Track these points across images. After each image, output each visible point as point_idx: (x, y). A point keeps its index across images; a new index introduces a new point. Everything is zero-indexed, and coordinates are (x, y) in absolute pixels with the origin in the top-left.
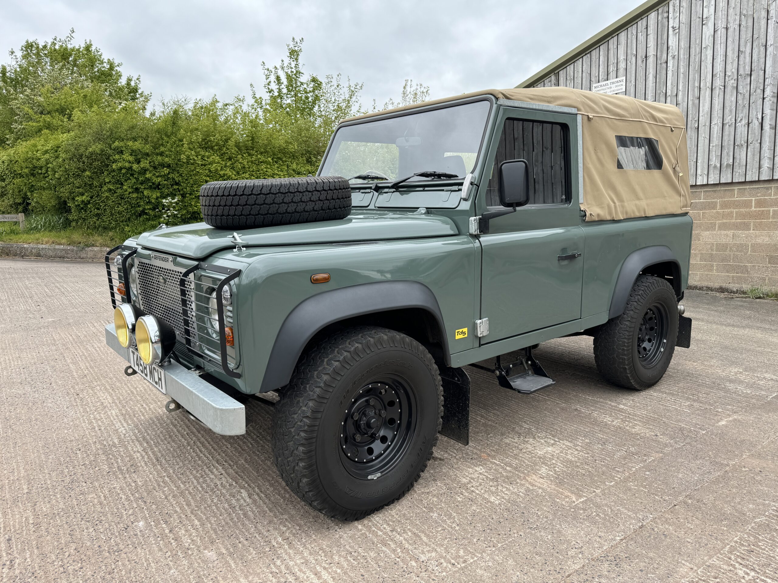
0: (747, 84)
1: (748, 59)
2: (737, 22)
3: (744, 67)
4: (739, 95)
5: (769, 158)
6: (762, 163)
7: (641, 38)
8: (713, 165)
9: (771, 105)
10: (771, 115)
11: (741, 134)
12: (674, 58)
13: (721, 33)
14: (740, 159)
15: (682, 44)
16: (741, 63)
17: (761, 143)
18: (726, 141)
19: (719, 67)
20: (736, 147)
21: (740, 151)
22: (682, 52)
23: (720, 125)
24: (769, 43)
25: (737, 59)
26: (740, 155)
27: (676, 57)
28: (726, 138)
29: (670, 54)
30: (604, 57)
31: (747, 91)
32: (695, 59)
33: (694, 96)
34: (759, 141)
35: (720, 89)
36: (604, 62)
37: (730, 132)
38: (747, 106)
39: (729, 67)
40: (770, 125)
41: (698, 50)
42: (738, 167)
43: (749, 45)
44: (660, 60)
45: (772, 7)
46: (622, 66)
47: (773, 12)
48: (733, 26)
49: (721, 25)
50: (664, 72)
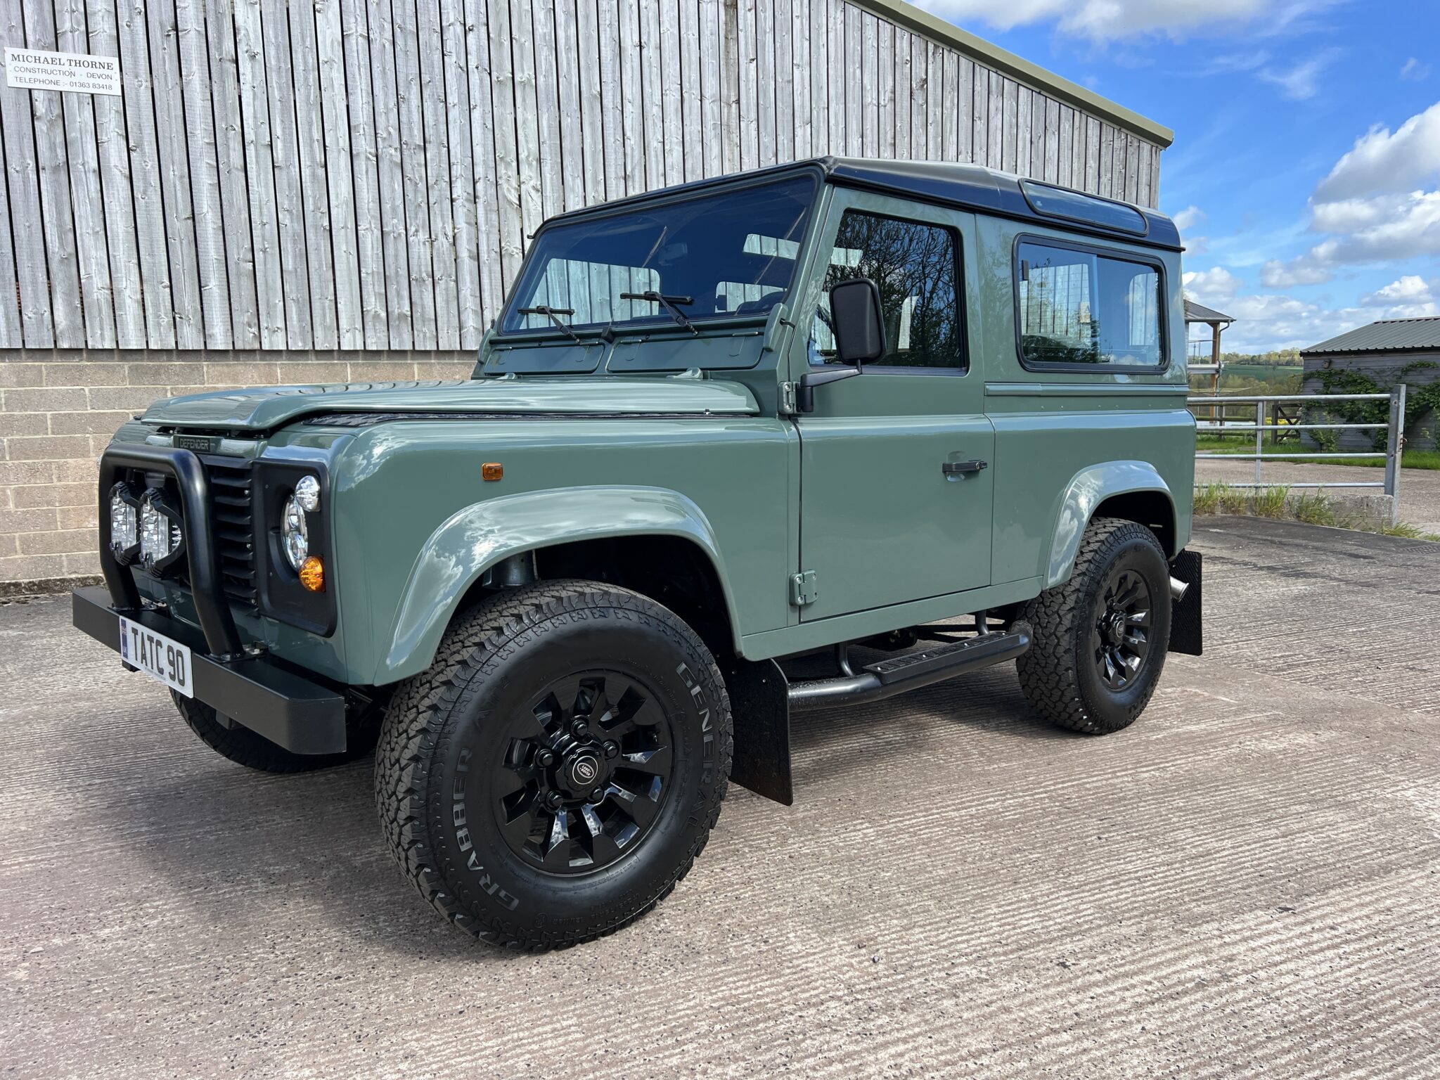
0: (419, 164)
1: (416, 117)
2: (388, 35)
3: (411, 129)
4: (407, 182)
5: (475, 312)
6: (462, 318)
8: (373, 313)
9: (467, 215)
10: (469, 234)
11: (419, 257)
12: (253, 57)
13: (356, 44)
14: (423, 307)
15: (270, 32)
16: (404, 119)
17: (456, 281)
18: (393, 267)
19: (361, 116)
20: (413, 283)
21: (421, 292)
22: (271, 52)
23: (377, 233)
24: (450, 100)
25: (396, 110)
26: (422, 298)
27: (260, 57)
28: (390, 260)
29: (242, 47)
31: (421, 177)
32: (306, 79)
33: (313, 159)
34: (454, 278)
35: (368, 159)
37: (396, 250)
38: (424, 206)
39: (381, 120)
40: (469, 251)
41: (311, 61)
42: (420, 322)
43: (415, 89)
44: (220, 49)
45: (448, 35)
46: (103, 27)
47: (450, 45)
48: (381, 38)
49: (356, 28)
50: (231, 81)
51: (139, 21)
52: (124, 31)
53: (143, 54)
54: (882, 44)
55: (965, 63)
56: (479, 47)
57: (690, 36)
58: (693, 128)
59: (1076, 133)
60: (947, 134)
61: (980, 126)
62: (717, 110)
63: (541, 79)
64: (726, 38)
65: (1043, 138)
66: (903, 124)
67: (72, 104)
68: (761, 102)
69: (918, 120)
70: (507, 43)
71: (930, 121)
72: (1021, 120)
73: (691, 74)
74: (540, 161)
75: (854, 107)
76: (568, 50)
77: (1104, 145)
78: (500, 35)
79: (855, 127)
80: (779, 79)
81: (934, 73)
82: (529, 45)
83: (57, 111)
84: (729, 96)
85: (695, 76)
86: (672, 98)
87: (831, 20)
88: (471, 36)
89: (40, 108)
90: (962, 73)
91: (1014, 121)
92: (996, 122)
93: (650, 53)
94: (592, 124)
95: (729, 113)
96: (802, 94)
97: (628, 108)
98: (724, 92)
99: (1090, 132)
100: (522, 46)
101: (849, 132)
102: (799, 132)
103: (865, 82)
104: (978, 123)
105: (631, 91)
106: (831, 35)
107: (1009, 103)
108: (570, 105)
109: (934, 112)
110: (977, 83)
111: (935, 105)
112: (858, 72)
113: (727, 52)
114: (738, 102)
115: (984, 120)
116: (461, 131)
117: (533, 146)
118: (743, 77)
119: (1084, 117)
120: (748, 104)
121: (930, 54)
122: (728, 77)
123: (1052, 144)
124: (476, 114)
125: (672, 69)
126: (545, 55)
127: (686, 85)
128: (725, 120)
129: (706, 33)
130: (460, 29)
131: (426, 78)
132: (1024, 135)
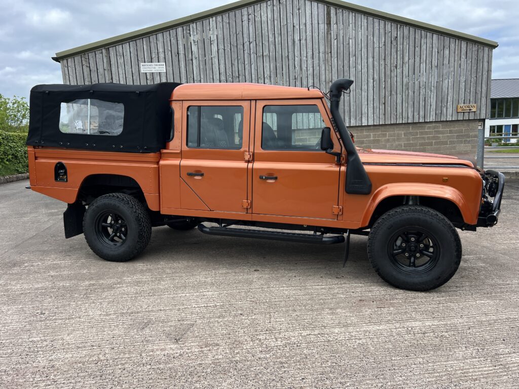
1: (237, 69)
2: (229, 47)
3: (235, 73)
7: (173, 41)
12: (196, 58)
13: (221, 51)
15: (200, 51)
16: (233, 70)
19: (222, 70)
22: (200, 56)
24: (245, 63)
25: (231, 68)
27: (198, 58)
29: (193, 56)
30: (147, 46)
32: (209, 62)
36: (147, 50)
39: (227, 71)
43: (236, 61)
44: (188, 57)
45: (245, 45)
46: (162, 56)
47: (246, 48)
48: (227, 49)
49: (221, 47)
50: (191, 65)
51: (170, 52)
52: (166, 55)
53: (171, 61)
54: (381, 28)
55: (412, 29)
56: (253, 47)
57: (316, 35)
58: (316, 62)
59: (457, 47)
60: (404, 54)
61: (417, 49)
62: (324, 56)
63: (271, 54)
64: (327, 33)
65: (443, 51)
66: (388, 52)
67: (155, 76)
68: (338, 51)
69: (394, 50)
70: (261, 45)
71: (398, 50)
72: (434, 45)
73: (316, 46)
74: (270, 77)
75: (370, 49)
76: (278, 44)
77: (468, 50)
78: (259, 43)
79: (371, 55)
80: (344, 43)
81: (400, 34)
82: (267, 44)
83: (152, 77)
84: (328, 51)
85: (317, 46)
86: (310, 54)
87: (363, 23)
88: (251, 44)
89: (148, 77)
90: (411, 32)
91: (431, 46)
92: (424, 47)
93: (303, 42)
94: (286, 65)
95: (328, 56)
96: (352, 47)
97: (296, 59)
98: (326, 50)
99: (462, 46)
100: (265, 45)
101: (369, 57)
102: (351, 59)
103: (374, 40)
104: (417, 48)
105: (297, 53)
106: (363, 27)
107: (429, 41)
108: (279, 60)
109: (400, 47)
110: (417, 35)
111: (400, 45)
112: (372, 38)
113: (327, 38)
114: (331, 52)
115: (419, 47)
116: (249, 71)
117: (268, 73)
118: (332, 45)
119: (460, 41)
120: (334, 53)
121: (398, 28)
122: (328, 46)
123: (447, 52)
124: (253, 66)
125: (310, 45)
126: (272, 47)
127: (314, 50)
128: (326, 58)
129: (321, 33)
130: (248, 43)
131: (239, 58)
132: (435, 50)
